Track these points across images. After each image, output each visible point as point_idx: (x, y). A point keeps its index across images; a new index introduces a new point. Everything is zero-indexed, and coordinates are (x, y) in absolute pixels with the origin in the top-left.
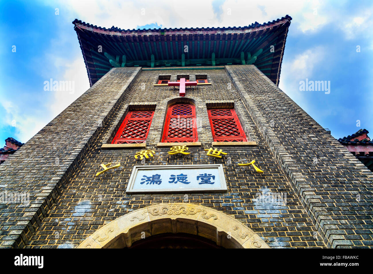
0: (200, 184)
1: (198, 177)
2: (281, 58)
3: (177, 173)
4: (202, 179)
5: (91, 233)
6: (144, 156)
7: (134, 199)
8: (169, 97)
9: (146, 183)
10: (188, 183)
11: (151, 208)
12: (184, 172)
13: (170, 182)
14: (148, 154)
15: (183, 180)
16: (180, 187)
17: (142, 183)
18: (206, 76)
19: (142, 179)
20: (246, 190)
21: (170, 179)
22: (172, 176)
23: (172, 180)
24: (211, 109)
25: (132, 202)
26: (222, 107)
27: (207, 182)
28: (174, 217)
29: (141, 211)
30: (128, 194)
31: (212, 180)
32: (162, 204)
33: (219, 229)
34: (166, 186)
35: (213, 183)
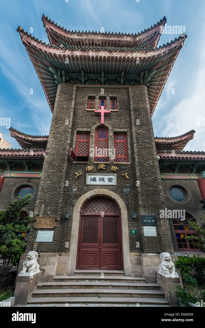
0: (108, 182)
1: (108, 179)
2: (169, 73)
3: (101, 177)
4: (109, 180)
5: (80, 197)
6: (89, 169)
7: (89, 187)
8: (95, 124)
9: (92, 181)
10: (105, 181)
11: (95, 190)
12: (104, 177)
13: (99, 181)
14: (91, 169)
15: (103, 180)
16: (102, 183)
17: (90, 181)
18: (116, 97)
19: (90, 179)
20: (122, 185)
21: (99, 179)
22: (99, 178)
23: (99, 180)
24: (116, 134)
25: (89, 188)
26: (121, 133)
27: (110, 181)
28: (101, 194)
29: (92, 191)
30: (87, 185)
31: (112, 181)
32: (97, 189)
33: (113, 197)
34: (98, 183)
35: (112, 182)
